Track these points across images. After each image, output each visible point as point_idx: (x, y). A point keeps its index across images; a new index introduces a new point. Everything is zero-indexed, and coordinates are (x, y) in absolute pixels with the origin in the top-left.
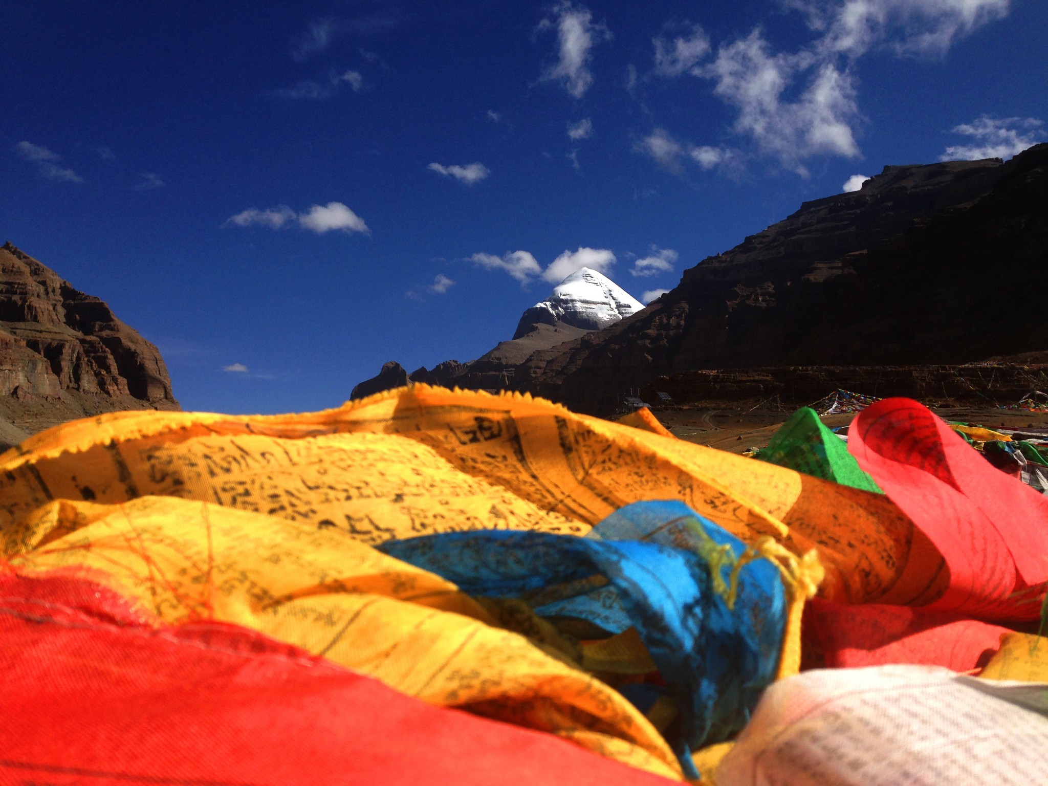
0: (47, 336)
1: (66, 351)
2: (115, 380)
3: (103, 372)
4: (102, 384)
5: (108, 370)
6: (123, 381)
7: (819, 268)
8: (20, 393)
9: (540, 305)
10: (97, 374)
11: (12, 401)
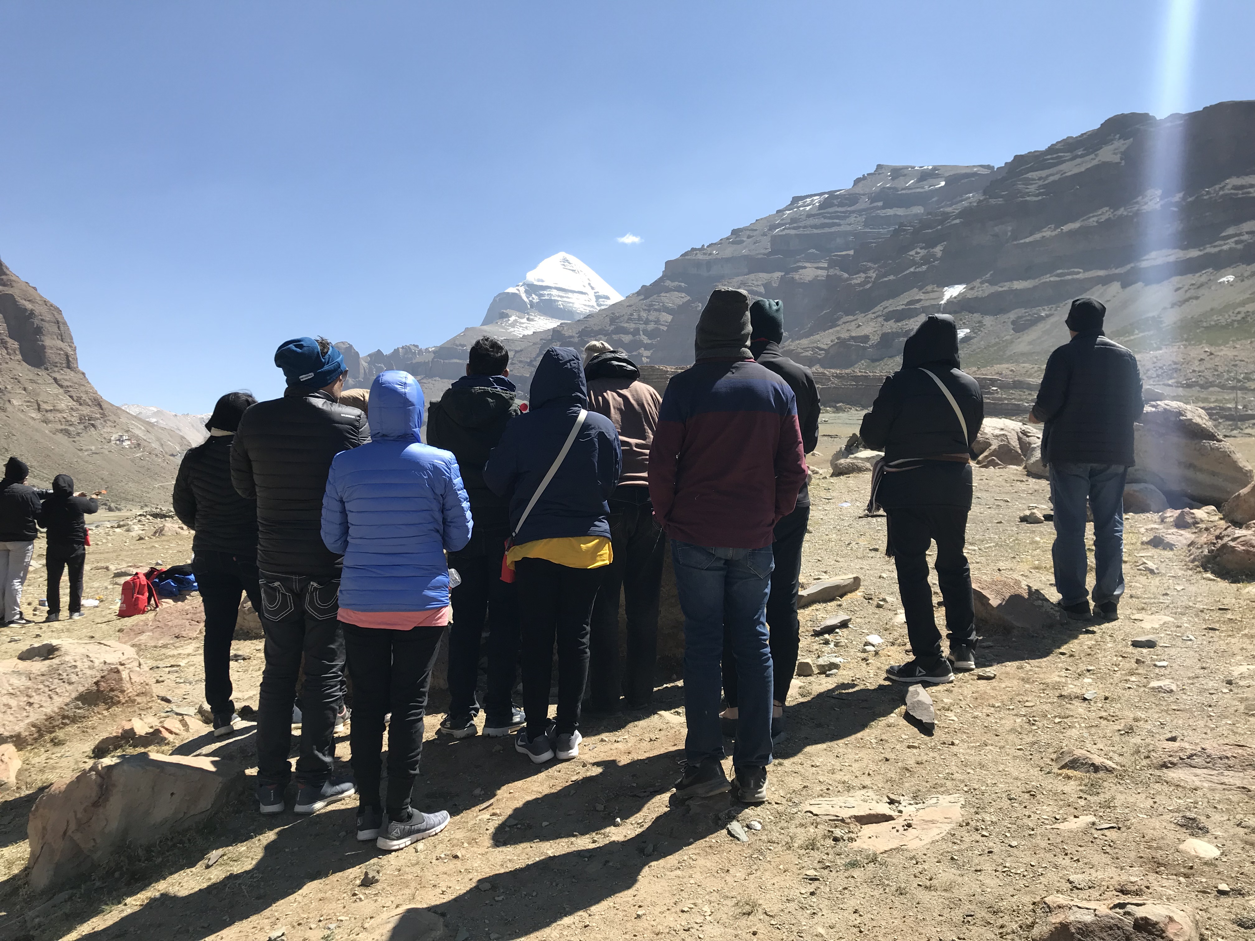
7: (805, 268)
9: (512, 290)
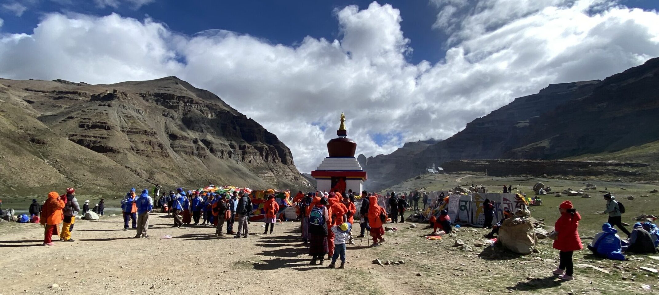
0: (260, 145)
1: (264, 150)
2: (278, 159)
3: (274, 156)
4: (274, 160)
5: (276, 156)
6: (280, 159)
8: (252, 162)
10: (273, 157)
11: (249, 164)
